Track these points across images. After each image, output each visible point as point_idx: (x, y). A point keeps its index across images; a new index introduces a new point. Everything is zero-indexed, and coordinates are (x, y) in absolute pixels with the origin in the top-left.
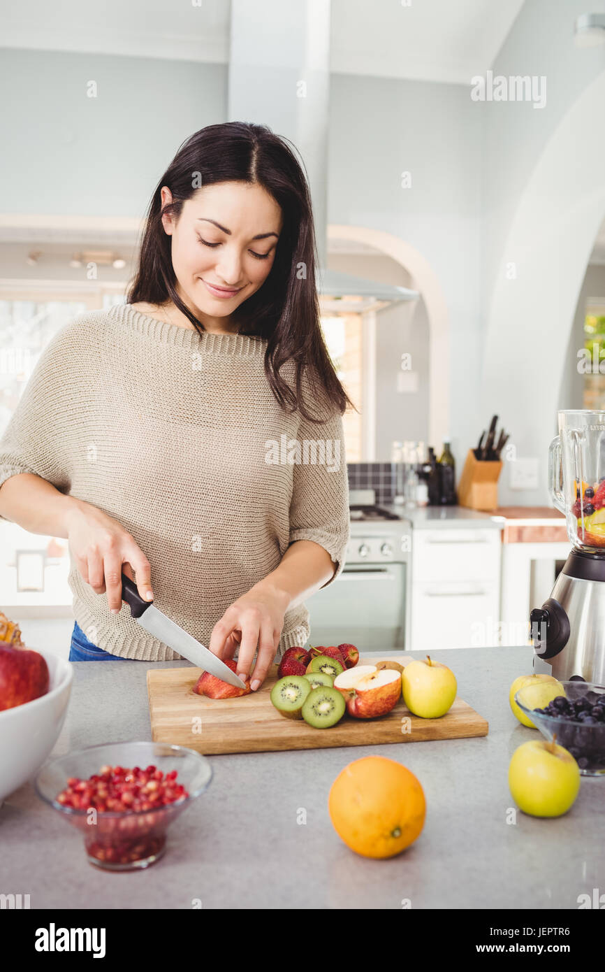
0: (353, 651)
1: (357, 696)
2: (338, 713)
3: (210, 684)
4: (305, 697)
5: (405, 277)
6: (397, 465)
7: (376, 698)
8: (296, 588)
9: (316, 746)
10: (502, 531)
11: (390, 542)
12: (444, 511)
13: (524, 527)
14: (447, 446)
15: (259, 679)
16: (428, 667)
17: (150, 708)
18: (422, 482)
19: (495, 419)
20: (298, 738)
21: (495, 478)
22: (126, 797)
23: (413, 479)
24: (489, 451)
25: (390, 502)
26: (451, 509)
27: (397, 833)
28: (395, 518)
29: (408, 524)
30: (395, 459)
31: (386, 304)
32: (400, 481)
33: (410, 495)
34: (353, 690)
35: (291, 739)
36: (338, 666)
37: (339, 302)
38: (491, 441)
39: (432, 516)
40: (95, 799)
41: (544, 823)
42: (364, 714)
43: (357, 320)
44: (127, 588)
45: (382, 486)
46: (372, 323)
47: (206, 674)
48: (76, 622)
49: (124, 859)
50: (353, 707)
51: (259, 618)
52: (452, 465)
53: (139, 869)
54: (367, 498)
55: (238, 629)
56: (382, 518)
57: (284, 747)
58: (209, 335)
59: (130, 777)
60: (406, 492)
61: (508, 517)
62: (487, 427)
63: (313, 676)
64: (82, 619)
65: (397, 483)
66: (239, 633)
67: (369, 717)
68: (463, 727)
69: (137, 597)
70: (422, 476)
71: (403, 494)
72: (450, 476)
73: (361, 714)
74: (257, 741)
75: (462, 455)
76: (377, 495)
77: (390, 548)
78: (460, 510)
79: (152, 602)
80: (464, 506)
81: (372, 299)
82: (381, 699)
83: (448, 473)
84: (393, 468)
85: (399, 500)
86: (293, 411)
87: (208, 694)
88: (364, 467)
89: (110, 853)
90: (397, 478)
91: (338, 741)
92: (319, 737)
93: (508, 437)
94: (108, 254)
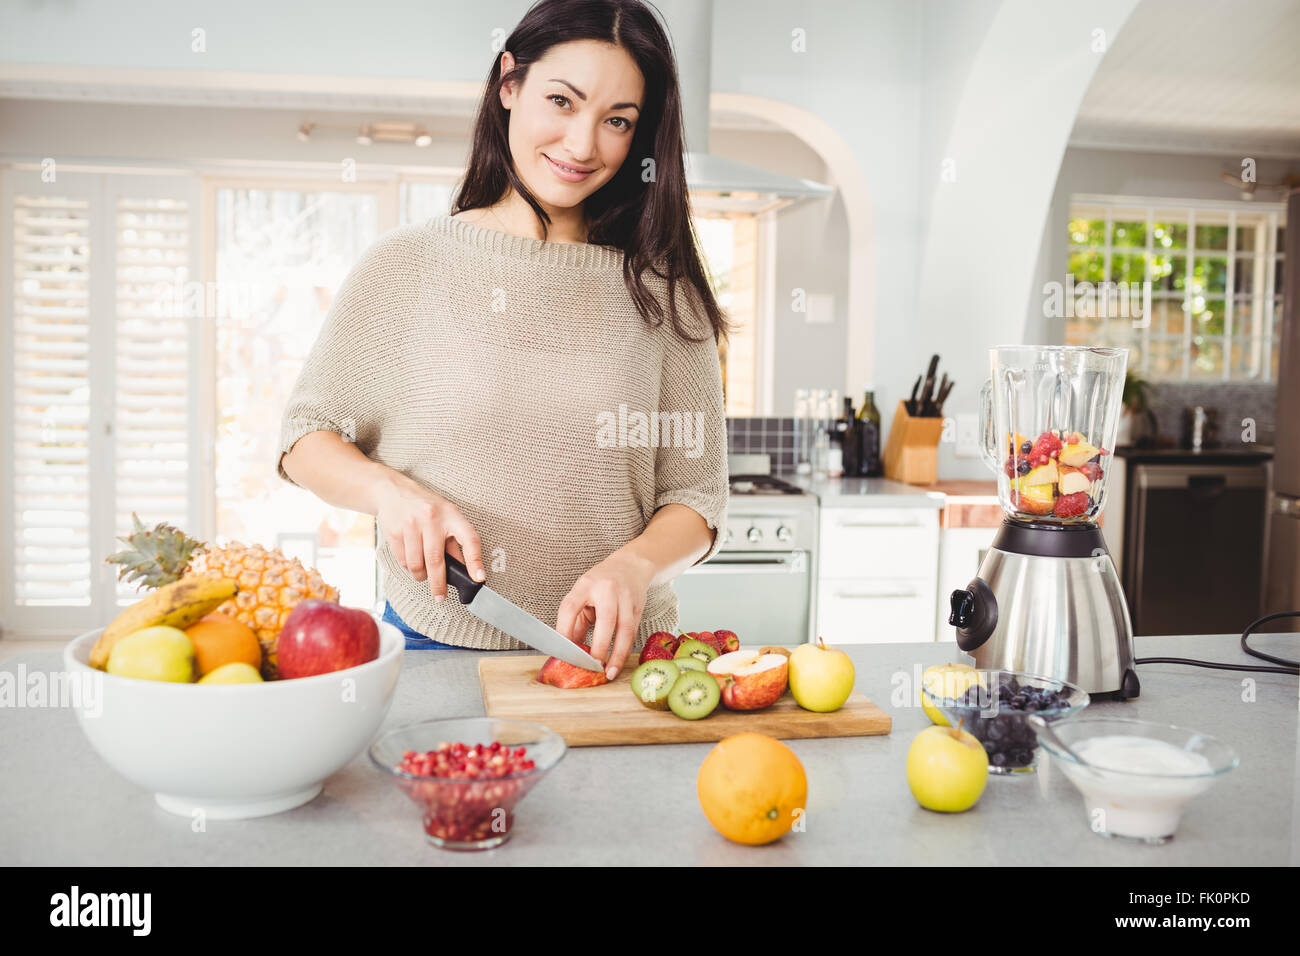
0: (732, 639)
1: (734, 683)
2: (712, 702)
3: (558, 671)
4: (672, 684)
5: (818, 166)
6: (801, 421)
7: (757, 684)
8: (663, 560)
9: (685, 740)
10: (941, 511)
11: (789, 523)
12: (864, 484)
13: (971, 506)
14: (870, 396)
15: (616, 666)
16: (820, 650)
17: (484, 697)
18: (835, 444)
19: (935, 360)
20: (664, 730)
21: (935, 440)
22: (470, 768)
23: (822, 440)
24: (927, 404)
25: (791, 472)
26: (873, 482)
27: (773, 815)
28: (797, 491)
29: (815, 501)
30: (799, 413)
31: (789, 203)
32: (805, 443)
33: (818, 462)
34: (729, 675)
35: (655, 730)
36: (712, 651)
37: (726, 199)
38: (929, 391)
39: (846, 491)
40: (436, 770)
41: (945, 818)
42: (742, 703)
43: (749, 225)
44: (452, 568)
45: (780, 450)
46: (772, 227)
47: (553, 659)
48: (387, 603)
49: (468, 838)
50: (729, 696)
51: (616, 590)
52: (876, 423)
53: (484, 849)
54: (760, 464)
55: (591, 605)
56: (778, 492)
57: (646, 741)
58: (553, 245)
59: (472, 754)
60: (813, 458)
61: (949, 493)
62: (924, 372)
63: (682, 661)
64: (396, 598)
65: (800, 446)
66: (592, 610)
67: (748, 707)
68: (862, 723)
69: (466, 578)
70: (835, 436)
71: (808, 461)
72: (874, 438)
73: (738, 704)
74: (614, 732)
75: (890, 409)
76: (773, 461)
77: (789, 531)
78: (886, 483)
79: (484, 583)
80: (892, 479)
81: (773, 197)
82: (763, 686)
83: (870, 432)
84: (796, 424)
85: (803, 468)
86: (658, 325)
87: (555, 683)
88: (756, 423)
89: (452, 830)
90: (801, 439)
91: (711, 735)
92: (688, 729)
93: (952, 384)
94: (409, 127)
